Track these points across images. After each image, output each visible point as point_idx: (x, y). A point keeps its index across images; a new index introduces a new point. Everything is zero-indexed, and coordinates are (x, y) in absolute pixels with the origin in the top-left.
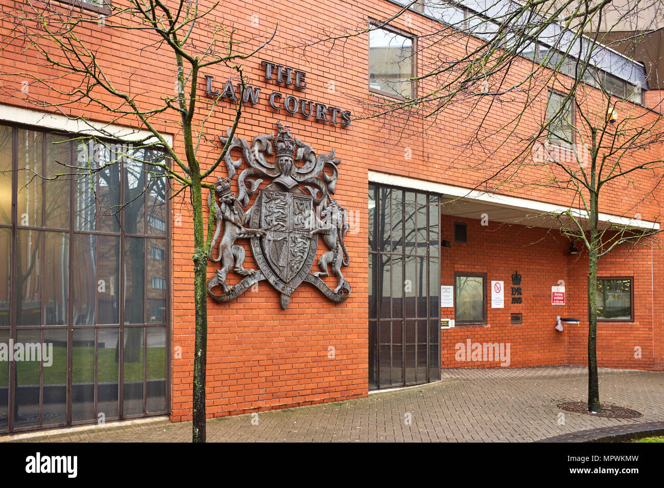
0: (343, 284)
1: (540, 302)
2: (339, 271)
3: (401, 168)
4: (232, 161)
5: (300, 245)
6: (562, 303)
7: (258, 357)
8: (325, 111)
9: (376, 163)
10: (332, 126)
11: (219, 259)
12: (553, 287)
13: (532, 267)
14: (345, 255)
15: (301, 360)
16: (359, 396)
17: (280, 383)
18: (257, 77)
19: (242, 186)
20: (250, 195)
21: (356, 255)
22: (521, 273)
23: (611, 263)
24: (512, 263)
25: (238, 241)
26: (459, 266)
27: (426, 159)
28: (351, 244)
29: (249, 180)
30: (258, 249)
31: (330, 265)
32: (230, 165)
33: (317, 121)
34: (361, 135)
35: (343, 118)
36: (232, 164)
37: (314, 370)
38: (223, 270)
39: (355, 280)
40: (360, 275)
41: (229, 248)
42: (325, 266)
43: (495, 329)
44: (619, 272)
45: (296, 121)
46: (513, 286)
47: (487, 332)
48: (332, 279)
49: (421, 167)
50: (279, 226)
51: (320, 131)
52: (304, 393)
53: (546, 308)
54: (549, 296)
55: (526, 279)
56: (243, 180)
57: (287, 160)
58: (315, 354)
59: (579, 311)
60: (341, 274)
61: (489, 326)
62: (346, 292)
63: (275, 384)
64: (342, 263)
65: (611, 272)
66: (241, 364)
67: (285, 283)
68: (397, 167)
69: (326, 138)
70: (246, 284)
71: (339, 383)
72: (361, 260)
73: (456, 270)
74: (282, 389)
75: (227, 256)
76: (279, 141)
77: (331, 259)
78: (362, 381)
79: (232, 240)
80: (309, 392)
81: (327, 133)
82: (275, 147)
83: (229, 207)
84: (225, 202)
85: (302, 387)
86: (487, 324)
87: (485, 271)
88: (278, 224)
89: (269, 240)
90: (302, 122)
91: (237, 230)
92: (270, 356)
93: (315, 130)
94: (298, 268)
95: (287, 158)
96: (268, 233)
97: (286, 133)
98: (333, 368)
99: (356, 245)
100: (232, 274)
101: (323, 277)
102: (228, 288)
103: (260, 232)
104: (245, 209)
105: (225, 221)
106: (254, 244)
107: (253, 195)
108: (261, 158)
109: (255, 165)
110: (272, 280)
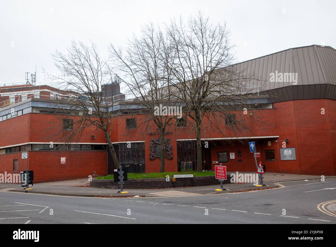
1: (249, 157)
6: (259, 157)
9: (178, 138)
10: (169, 134)
13: (245, 149)
18: (156, 131)
22: (241, 150)
32: (152, 143)
33: (166, 134)
40: (175, 155)
41: (152, 153)
42: (168, 154)
46: (238, 154)
48: (169, 156)
55: (243, 152)
60: (171, 155)
61: (230, 162)
62: (172, 158)
68: (182, 138)
70: (155, 157)
73: (218, 151)
88: (159, 149)
91: (153, 151)
96: (158, 151)
100: (153, 156)
101: (168, 156)
102: (152, 158)
103: (156, 151)
104: (155, 148)
105: (151, 150)
106: (156, 153)
107: (156, 146)
108: (157, 141)
109: (156, 142)
110: (159, 157)
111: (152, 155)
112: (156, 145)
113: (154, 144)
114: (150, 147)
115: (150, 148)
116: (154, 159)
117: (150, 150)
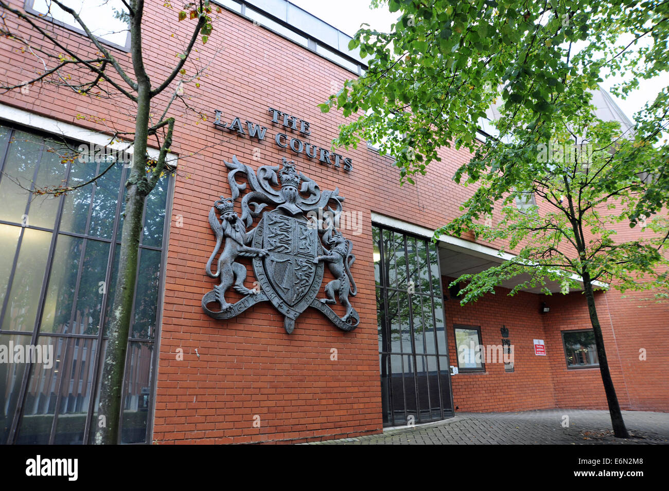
0: (351, 313)
1: (526, 352)
2: (347, 299)
3: (401, 213)
4: (236, 183)
5: (305, 269)
6: (544, 354)
7: (259, 385)
8: (328, 155)
9: (377, 206)
10: (335, 169)
11: (217, 275)
12: (534, 340)
13: (516, 322)
14: (353, 285)
15: (308, 391)
16: (373, 432)
17: (284, 415)
18: (264, 120)
19: (246, 206)
20: (254, 216)
21: (363, 286)
22: (508, 327)
23: (577, 318)
24: (500, 318)
25: (239, 259)
26: (457, 319)
27: (422, 209)
28: (358, 276)
29: (253, 203)
30: (261, 270)
31: (337, 293)
32: (234, 187)
33: (321, 163)
34: (362, 181)
35: (345, 164)
36: (236, 185)
37: (324, 402)
38: (221, 286)
39: (363, 310)
40: (368, 306)
41: (229, 264)
42: (332, 293)
43: (493, 376)
44: (585, 325)
45: (302, 160)
46: (502, 338)
47: (486, 379)
48: (339, 308)
49: (418, 215)
50: (283, 248)
51: (324, 172)
52: (312, 427)
53: (531, 358)
54: (532, 348)
55: (513, 333)
56: (246, 201)
57: (291, 189)
58: (324, 384)
59: (559, 360)
60: (349, 303)
61: (487, 373)
62: (355, 321)
63: (279, 416)
64: (350, 292)
65: (578, 325)
66: (239, 391)
67: (290, 306)
68: (396, 212)
69: (329, 178)
70: (246, 303)
71: (351, 418)
72: (369, 292)
73: (454, 322)
74: (287, 422)
75: (226, 273)
76: (284, 173)
77: (338, 287)
78: (376, 416)
79: (232, 256)
80: (318, 426)
81: (331, 174)
82: (279, 178)
83: (231, 224)
84: (227, 219)
85: (310, 420)
86: (485, 372)
87: (479, 325)
88: (282, 246)
89: (272, 261)
90: (306, 161)
91: (239, 248)
92: (273, 383)
93: (320, 170)
94: (302, 292)
95: (292, 187)
96: (271, 254)
97: (291, 167)
98: (344, 401)
99: (362, 277)
100: (232, 292)
101: (331, 304)
102: (226, 305)
103: (263, 252)
104: (248, 230)
105: (225, 237)
106: (257, 264)
107: (257, 218)
108: (266, 185)
109: (259, 190)
110: (276, 302)
111: (226, 281)
112: (260, 207)
113: (245, 198)
114: (219, 212)
115: (216, 223)
116: (236, 312)
117: (214, 235)
